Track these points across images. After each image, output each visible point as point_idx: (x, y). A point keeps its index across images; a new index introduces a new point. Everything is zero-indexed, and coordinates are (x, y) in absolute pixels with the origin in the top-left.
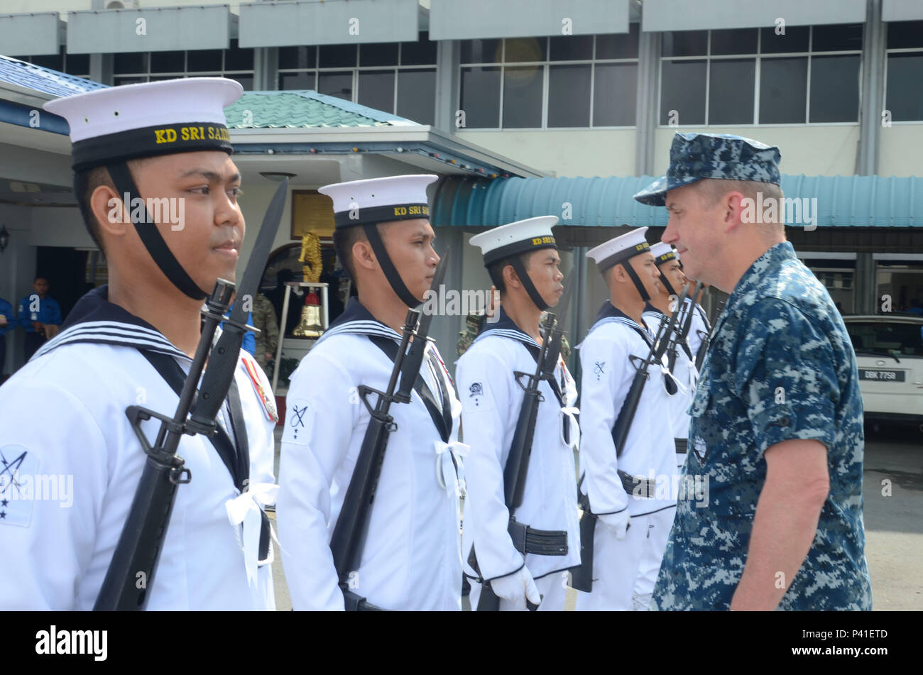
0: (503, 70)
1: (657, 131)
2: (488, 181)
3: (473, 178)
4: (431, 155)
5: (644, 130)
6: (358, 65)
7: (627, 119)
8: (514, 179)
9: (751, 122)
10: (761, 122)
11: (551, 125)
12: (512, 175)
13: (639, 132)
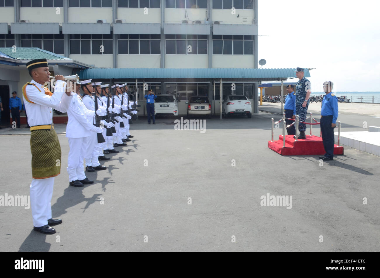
0: (80, 41)
1: (118, 55)
2: (83, 69)
3: (80, 69)
4: (73, 65)
5: (115, 55)
6: (43, 38)
7: (111, 53)
8: (89, 69)
9: (138, 54)
10: (140, 54)
11: (93, 54)
12: (88, 68)
13: (114, 56)
